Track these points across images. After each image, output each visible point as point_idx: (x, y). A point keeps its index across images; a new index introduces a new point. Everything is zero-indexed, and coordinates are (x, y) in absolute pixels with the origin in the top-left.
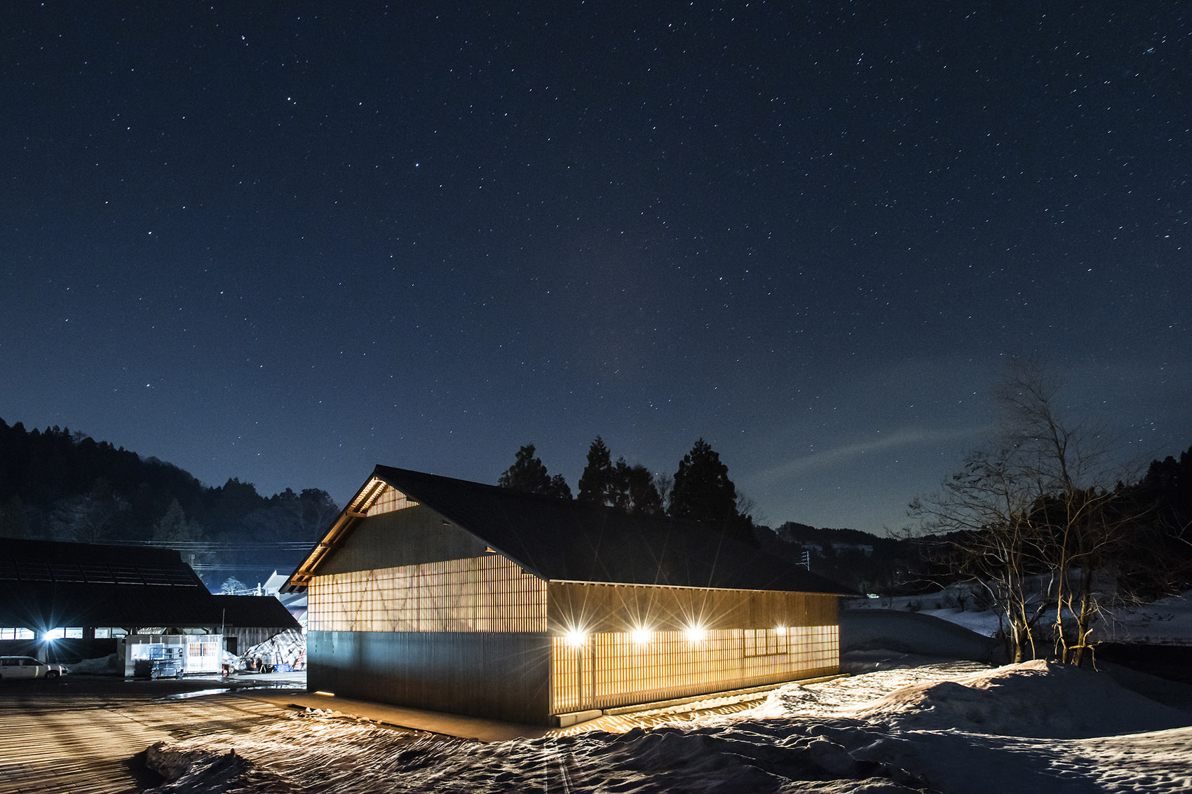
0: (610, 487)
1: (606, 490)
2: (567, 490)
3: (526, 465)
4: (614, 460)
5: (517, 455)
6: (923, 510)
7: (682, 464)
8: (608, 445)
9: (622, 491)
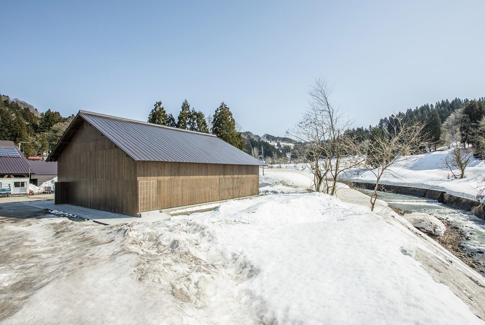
0: (189, 119)
1: (187, 120)
2: (174, 120)
3: (158, 109)
4: (191, 109)
5: (155, 105)
6: (290, 134)
7: (216, 112)
8: (189, 103)
9: (193, 121)
